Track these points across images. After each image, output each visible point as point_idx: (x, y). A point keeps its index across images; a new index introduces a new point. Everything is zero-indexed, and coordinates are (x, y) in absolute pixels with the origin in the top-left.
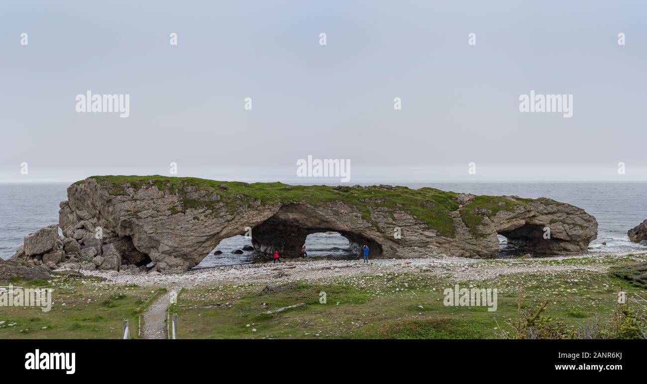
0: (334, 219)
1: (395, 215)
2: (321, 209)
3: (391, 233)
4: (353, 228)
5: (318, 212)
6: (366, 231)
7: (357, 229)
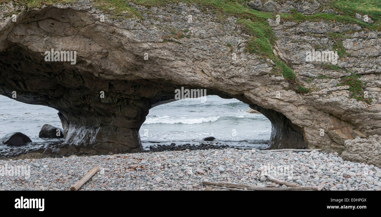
0: (165, 52)
1: (348, 44)
2: (132, 22)
3: (329, 93)
4: (217, 79)
5: (120, 31)
6: (256, 87)
7: (231, 82)
